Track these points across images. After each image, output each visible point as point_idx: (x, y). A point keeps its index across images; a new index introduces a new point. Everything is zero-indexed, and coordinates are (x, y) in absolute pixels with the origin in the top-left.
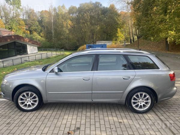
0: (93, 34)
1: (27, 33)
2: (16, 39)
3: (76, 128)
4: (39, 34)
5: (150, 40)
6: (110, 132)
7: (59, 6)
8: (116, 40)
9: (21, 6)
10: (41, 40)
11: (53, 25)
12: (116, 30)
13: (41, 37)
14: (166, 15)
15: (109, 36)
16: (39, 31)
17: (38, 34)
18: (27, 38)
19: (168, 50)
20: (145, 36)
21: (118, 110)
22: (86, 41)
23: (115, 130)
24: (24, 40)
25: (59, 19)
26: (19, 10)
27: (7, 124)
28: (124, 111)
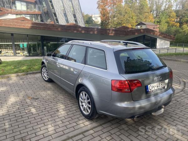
2: (146, 33)
18: (157, 32)
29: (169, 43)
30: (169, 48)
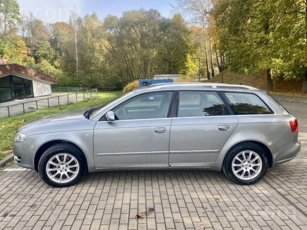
0: (146, 64)
1: (30, 61)
2: (14, 71)
3: (147, 209)
4: (52, 63)
5: (243, 72)
6: (204, 213)
7: (87, 15)
8: (184, 73)
9: (19, 13)
10: (55, 73)
11: (77, 48)
12: (185, 57)
13: (56, 67)
14: (267, 33)
15: (173, 66)
16: (52, 57)
17: (50, 62)
18: (31, 70)
19: (272, 90)
20: (235, 66)
21: (210, 181)
22: (134, 75)
23: (211, 210)
24: (27, 73)
25: (86, 37)
26: (16, 22)
27: (31, 206)
28: (220, 183)
29: (49, 87)
30: (50, 95)
